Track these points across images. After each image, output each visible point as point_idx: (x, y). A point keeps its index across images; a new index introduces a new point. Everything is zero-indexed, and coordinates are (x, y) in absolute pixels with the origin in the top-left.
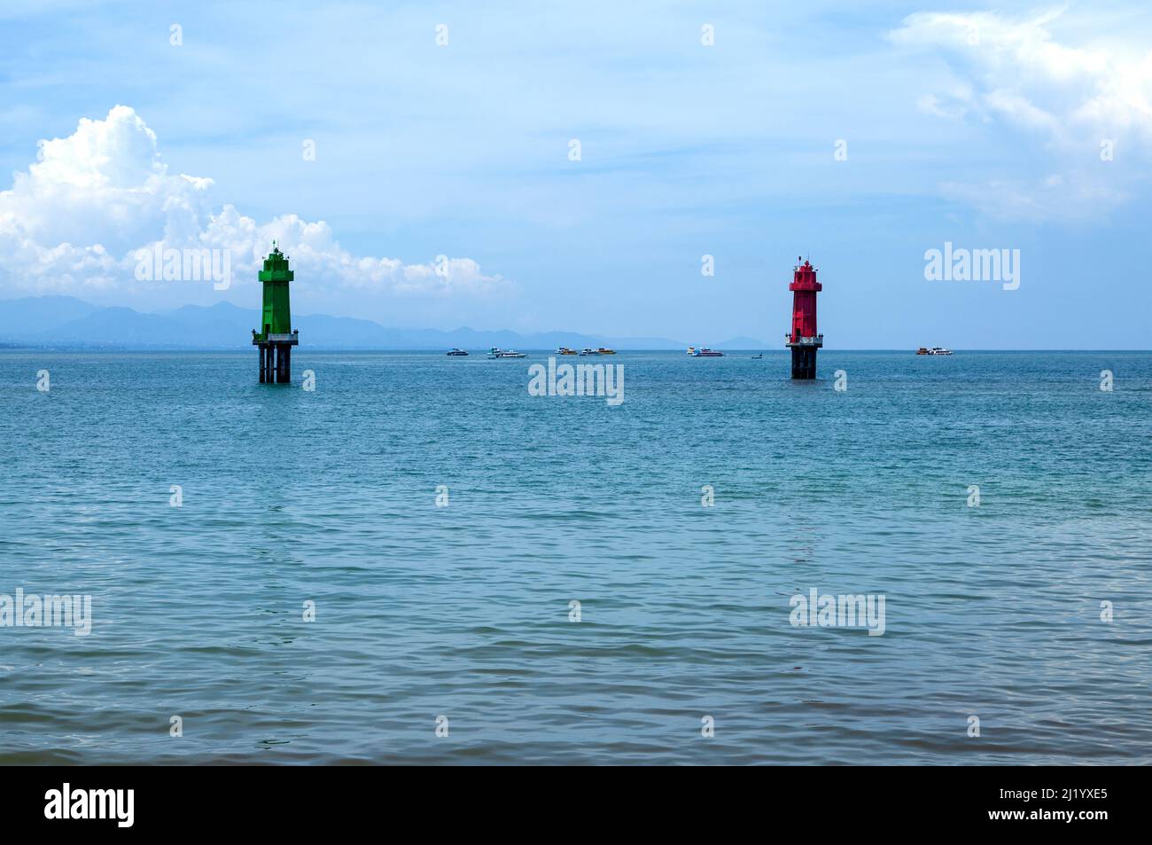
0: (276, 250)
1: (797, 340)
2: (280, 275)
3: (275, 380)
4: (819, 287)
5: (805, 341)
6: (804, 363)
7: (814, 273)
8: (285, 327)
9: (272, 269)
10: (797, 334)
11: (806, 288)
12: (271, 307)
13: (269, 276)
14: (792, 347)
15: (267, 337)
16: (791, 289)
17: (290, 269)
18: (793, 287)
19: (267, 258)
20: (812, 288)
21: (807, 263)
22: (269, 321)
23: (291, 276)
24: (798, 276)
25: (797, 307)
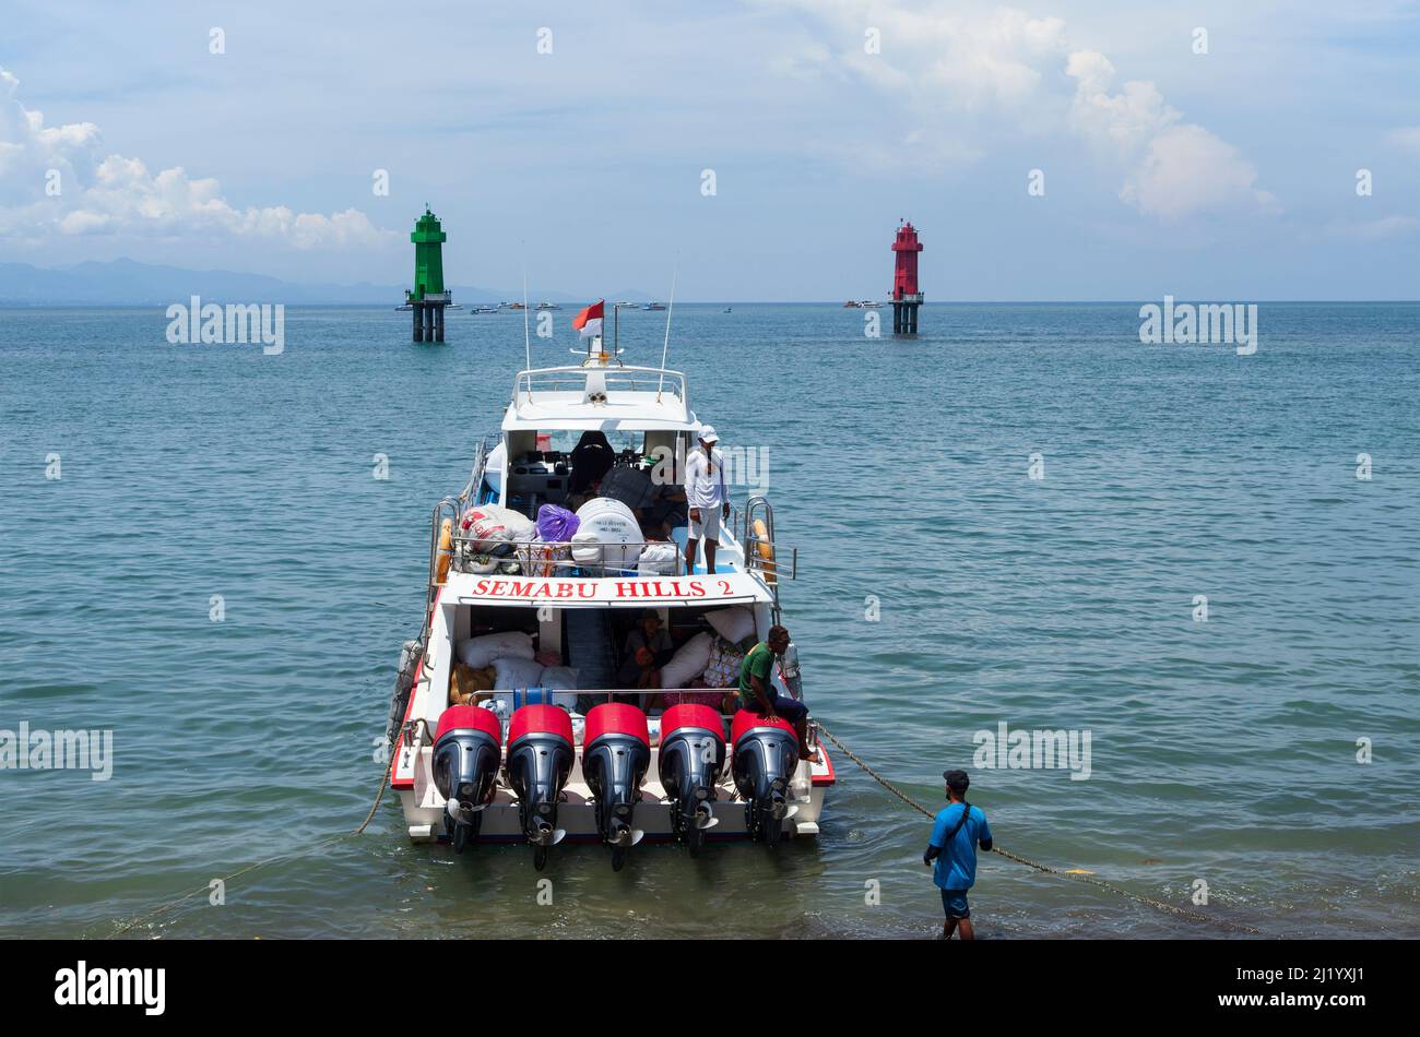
0: (428, 212)
1: (901, 298)
2: (434, 237)
3: (434, 339)
4: (920, 247)
5: (908, 298)
6: (905, 316)
7: (916, 234)
8: (439, 288)
9: (426, 231)
10: (900, 292)
11: (908, 248)
12: (425, 268)
13: (423, 237)
14: (895, 304)
15: (422, 297)
16: (893, 250)
17: (442, 230)
18: (895, 247)
19: (419, 219)
20: (914, 249)
21: (909, 225)
22: (424, 281)
23: (443, 237)
24: (901, 236)
25: (899, 265)
